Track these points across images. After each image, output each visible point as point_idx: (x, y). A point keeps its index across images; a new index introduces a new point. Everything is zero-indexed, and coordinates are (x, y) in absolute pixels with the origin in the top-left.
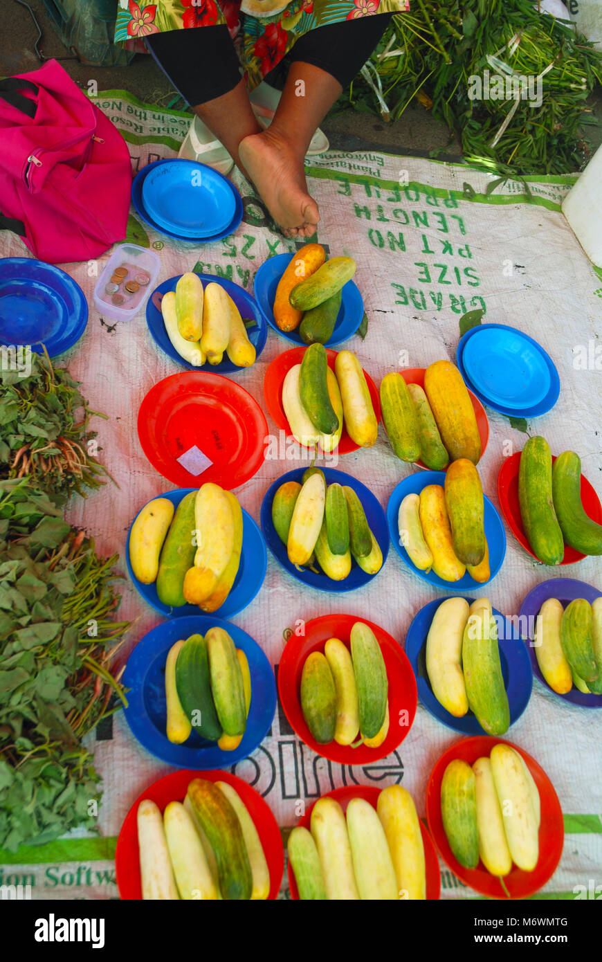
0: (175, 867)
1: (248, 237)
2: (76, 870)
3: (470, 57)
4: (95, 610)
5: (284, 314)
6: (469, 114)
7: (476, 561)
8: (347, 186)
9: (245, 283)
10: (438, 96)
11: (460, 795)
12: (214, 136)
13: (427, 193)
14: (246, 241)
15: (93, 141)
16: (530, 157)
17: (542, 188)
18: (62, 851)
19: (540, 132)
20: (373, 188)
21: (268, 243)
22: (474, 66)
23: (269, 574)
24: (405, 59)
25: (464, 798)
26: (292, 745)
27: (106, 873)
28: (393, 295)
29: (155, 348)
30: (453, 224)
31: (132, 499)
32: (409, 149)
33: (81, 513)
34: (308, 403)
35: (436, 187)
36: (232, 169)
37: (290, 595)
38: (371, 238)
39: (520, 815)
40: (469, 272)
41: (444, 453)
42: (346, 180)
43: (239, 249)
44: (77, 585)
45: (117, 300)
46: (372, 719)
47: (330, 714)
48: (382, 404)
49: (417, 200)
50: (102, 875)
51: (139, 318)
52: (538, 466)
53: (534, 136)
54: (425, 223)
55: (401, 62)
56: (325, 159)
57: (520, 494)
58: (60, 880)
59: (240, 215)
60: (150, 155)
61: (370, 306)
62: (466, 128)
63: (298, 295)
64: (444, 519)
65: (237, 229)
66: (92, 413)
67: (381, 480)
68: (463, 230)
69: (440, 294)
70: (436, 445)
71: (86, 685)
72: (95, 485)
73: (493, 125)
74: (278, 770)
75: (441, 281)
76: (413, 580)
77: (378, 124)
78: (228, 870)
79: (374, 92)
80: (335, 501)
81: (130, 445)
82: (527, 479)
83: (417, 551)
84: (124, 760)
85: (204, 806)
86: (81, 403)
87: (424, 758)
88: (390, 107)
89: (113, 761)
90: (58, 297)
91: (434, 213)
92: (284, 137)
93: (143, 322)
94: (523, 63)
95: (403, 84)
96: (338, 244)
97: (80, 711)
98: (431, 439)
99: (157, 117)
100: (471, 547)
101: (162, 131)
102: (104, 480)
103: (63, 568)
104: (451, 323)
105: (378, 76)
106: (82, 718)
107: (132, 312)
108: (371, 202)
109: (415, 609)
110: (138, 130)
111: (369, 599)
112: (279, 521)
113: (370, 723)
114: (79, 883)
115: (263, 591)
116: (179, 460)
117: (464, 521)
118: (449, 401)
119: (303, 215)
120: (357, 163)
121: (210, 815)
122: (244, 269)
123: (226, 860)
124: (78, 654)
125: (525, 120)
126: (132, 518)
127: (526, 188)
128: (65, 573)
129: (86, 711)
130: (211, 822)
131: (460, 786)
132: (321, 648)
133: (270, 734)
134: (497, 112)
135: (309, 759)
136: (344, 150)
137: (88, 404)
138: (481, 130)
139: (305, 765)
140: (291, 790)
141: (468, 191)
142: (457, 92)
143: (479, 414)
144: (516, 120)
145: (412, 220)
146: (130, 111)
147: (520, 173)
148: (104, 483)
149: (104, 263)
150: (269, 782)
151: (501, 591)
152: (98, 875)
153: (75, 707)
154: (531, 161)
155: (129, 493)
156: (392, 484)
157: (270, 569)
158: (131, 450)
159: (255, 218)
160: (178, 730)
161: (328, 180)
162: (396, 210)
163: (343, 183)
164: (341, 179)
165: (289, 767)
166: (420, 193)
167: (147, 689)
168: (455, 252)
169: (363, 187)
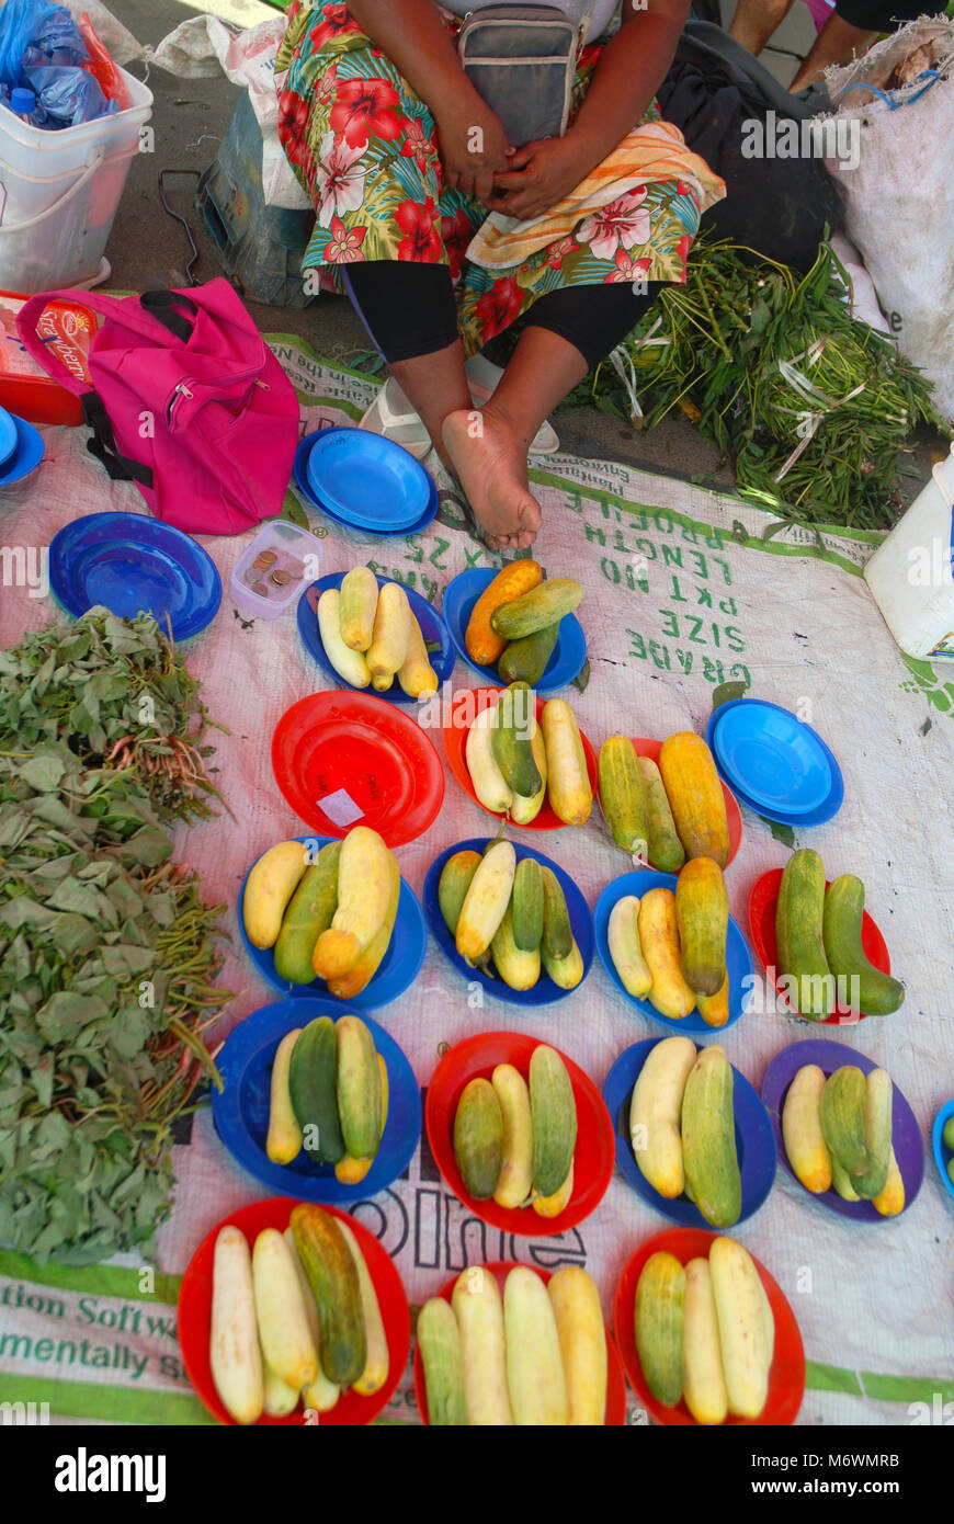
0: (260, 1318)
1: (440, 541)
2: (120, 1309)
3: (756, 359)
4: (193, 961)
5: (480, 640)
6: (749, 434)
7: (712, 988)
8: (577, 500)
9: (432, 596)
10: (710, 407)
11: (663, 1297)
12: (411, 407)
13: (683, 525)
14: (437, 545)
15: (255, 386)
16: (826, 502)
17: (839, 543)
18: (103, 1281)
19: (842, 470)
20: (612, 509)
21: (467, 552)
22: (761, 371)
23: (425, 968)
24: (670, 351)
25: (669, 1302)
26: (434, 1197)
27: (161, 1322)
28: (627, 644)
29: (303, 658)
30: (715, 570)
31: (252, 841)
32: (663, 468)
33: (182, 846)
34: (503, 752)
35: (696, 520)
36: (427, 455)
37: (452, 1000)
38: (604, 568)
39: (745, 1335)
40: (732, 632)
41: (679, 849)
42: (577, 493)
43: (427, 554)
44: (176, 919)
45: (260, 590)
46: (552, 1169)
47: (493, 1155)
48: (601, 773)
49: (669, 531)
50: (155, 1322)
51: (285, 618)
52: (805, 884)
53: (834, 474)
54: (678, 561)
55: (665, 354)
56: (551, 462)
57: (778, 923)
58: (97, 1317)
59: (433, 511)
60: (322, 419)
61: (594, 653)
62: (743, 452)
63: (503, 617)
64: (672, 933)
65: (427, 529)
66: (211, 724)
67: (590, 874)
68: (728, 580)
69: (690, 654)
70: (669, 837)
71: (171, 1054)
72: (205, 813)
73: (778, 454)
74: (412, 1227)
75: (692, 637)
76: (622, 1011)
77: (626, 431)
78: (337, 1329)
79: (626, 388)
80: (528, 878)
81: (257, 775)
82: (789, 902)
83: (630, 968)
84: (202, 1174)
85: (312, 1238)
86: (198, 709)
87: (615, 1250)
88: (645, 412)
89: (188, 1173)
90: (183, 573)
91: (691, 552)
92: (506, 417)
93: (292, 623)
94: (827, 379)
95: (664, 384)
96: (558, 569)
97: (159, 1084)
98: (663, 828)
99: (335, 375)
100: (706, 967)
101: (339, 393)
102: (217, 811)
103: (163, 892)
104: (703, 694)
105: (633, 367)
106: (158, 1097)
107: (280, 606)
108: (609, 525)
109: (620, 1048)
110: (309, 388)
111: (558, 1025)
112: (447, 898)
113: (548, 1173)
114: (122, 1327)
115: (415, 988)
116: (319, 803)
117: (699, 932)
118: (691, 781)
119: (520, 519)
120: (594, 474)
121: (319, 1250)
122: (431, 580)
123: (334, 1314)
124: (165, 1011)
125: (823, 453)
126: (249, 864)
127: (818, 539)
128: (164, 897)
129: (167, 1088)
130: (320, 1259)
131: (665, 1283)
132: (487, 1074)
133: (405, 1176)
134: (786, 439)
135: (456, 1221)
136: (579, 456)
137: (207, 712)
138: (763, 458)
139: (450, 1227)
140: (427, 1256)
141: (739, 531)
142: (734, 406)
143: (731, 810)
144: (810, 452)
145: (660, 555)
146: (301, 362)
147: (811, 519)
148: (217, 815)
149: (248, 542)
150: (397, 1241)
151: (741, 1047)
152: (150, 1321)
153: (153, 1079)
154: (826, 506)
155: (249, 831)
156: (603, 883)
157: (427, 963)
158: (256, 780)
159: (453, 518)
160: (283, 1144)
161: (552, 488)
162: (640, 540)
163: (573, 495)
164: (570, 490)
165: (428, 1225)
166: (674, 524)
167: (245, 1089)
168: (716, 605)
169: (599, 504)
